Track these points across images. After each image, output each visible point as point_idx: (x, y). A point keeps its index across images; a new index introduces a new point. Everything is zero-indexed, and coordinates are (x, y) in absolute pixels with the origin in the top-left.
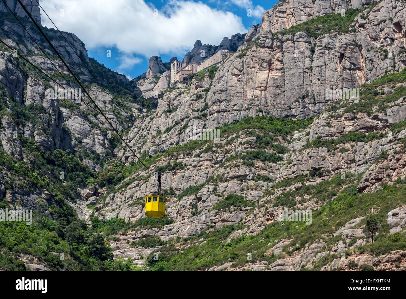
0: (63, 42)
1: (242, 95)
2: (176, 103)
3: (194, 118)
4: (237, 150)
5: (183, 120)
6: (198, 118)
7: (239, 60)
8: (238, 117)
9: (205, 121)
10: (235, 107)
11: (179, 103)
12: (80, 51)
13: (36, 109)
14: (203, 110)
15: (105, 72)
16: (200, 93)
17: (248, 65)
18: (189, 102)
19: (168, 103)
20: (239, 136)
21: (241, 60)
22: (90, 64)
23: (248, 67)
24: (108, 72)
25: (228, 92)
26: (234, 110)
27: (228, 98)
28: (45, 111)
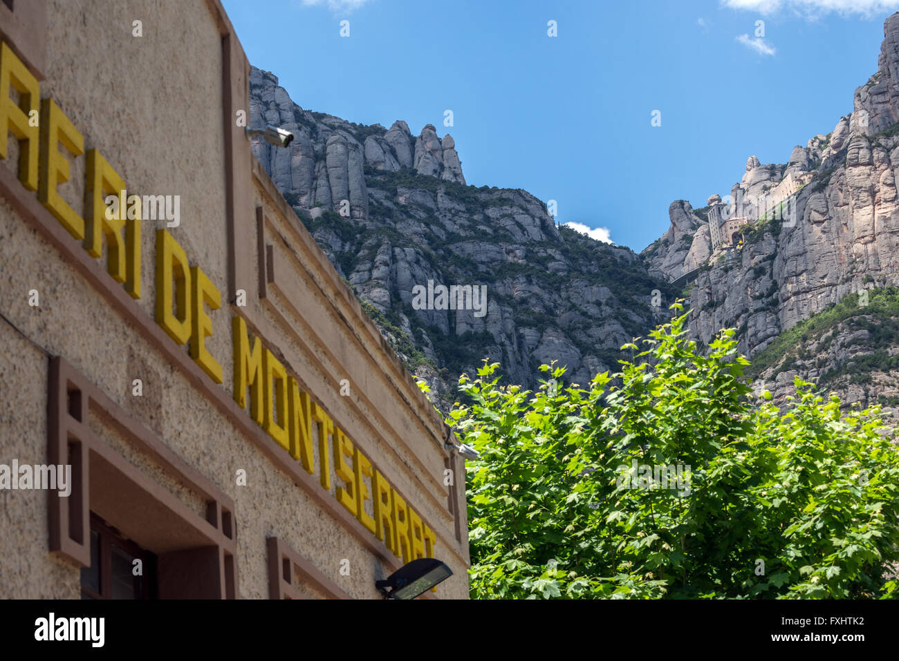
0: (507, 208)
1: (834, 257)
2: (721, 288)
3: (756, 311)
4: (838, 358)
5: (738, 317)
6: (762, 310)
7: (817, 195)
8: (832, 296)
9: (776, 313)
10: (825, 280)
11: (726, 289)
12: (541, 218)
13: (477, 339)
14: (770, 295)
15: (591, 248)
16: (760, 265)
17: (836, 202)
18: (744, 284)
19: (707, 290)
20: (839, 332)
21: (822, 195)
22: (562, 239)
23: (836, 205)
24: (597, 246)
25: (808, 255)
26: (824, 286)
27: (810, 267)
28: (493, 339)
